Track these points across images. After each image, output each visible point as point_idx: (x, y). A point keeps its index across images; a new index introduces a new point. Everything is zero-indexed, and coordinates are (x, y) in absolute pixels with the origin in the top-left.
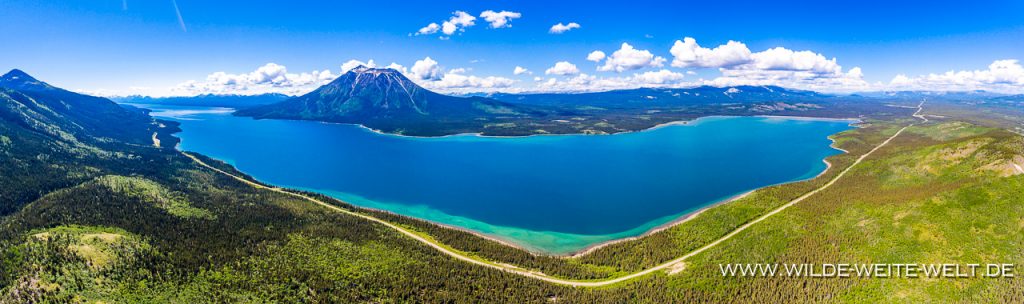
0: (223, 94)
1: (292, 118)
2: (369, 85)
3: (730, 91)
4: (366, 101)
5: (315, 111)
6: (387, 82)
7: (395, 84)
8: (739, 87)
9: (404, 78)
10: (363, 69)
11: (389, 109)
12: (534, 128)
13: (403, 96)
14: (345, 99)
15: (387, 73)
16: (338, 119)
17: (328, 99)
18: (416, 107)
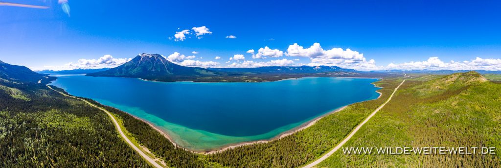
0: (85, 69)
1: (110, 76)
2: (146, 61)
3: (316, 68)
4: (145, 69)
5: (121, 73)
6: (155, 60)
7: (159, 61)
8: (320, 66)
9: (163, 58)
10: (144, 55)
11: (155, 71)
12: (220, 79)
13: (162, 66)
14: (135, 67)
15: (155, 56)
16: (131, 76)
17: (127, 67)
18: (167, 71)
